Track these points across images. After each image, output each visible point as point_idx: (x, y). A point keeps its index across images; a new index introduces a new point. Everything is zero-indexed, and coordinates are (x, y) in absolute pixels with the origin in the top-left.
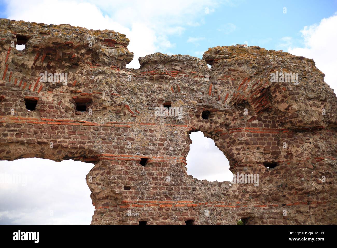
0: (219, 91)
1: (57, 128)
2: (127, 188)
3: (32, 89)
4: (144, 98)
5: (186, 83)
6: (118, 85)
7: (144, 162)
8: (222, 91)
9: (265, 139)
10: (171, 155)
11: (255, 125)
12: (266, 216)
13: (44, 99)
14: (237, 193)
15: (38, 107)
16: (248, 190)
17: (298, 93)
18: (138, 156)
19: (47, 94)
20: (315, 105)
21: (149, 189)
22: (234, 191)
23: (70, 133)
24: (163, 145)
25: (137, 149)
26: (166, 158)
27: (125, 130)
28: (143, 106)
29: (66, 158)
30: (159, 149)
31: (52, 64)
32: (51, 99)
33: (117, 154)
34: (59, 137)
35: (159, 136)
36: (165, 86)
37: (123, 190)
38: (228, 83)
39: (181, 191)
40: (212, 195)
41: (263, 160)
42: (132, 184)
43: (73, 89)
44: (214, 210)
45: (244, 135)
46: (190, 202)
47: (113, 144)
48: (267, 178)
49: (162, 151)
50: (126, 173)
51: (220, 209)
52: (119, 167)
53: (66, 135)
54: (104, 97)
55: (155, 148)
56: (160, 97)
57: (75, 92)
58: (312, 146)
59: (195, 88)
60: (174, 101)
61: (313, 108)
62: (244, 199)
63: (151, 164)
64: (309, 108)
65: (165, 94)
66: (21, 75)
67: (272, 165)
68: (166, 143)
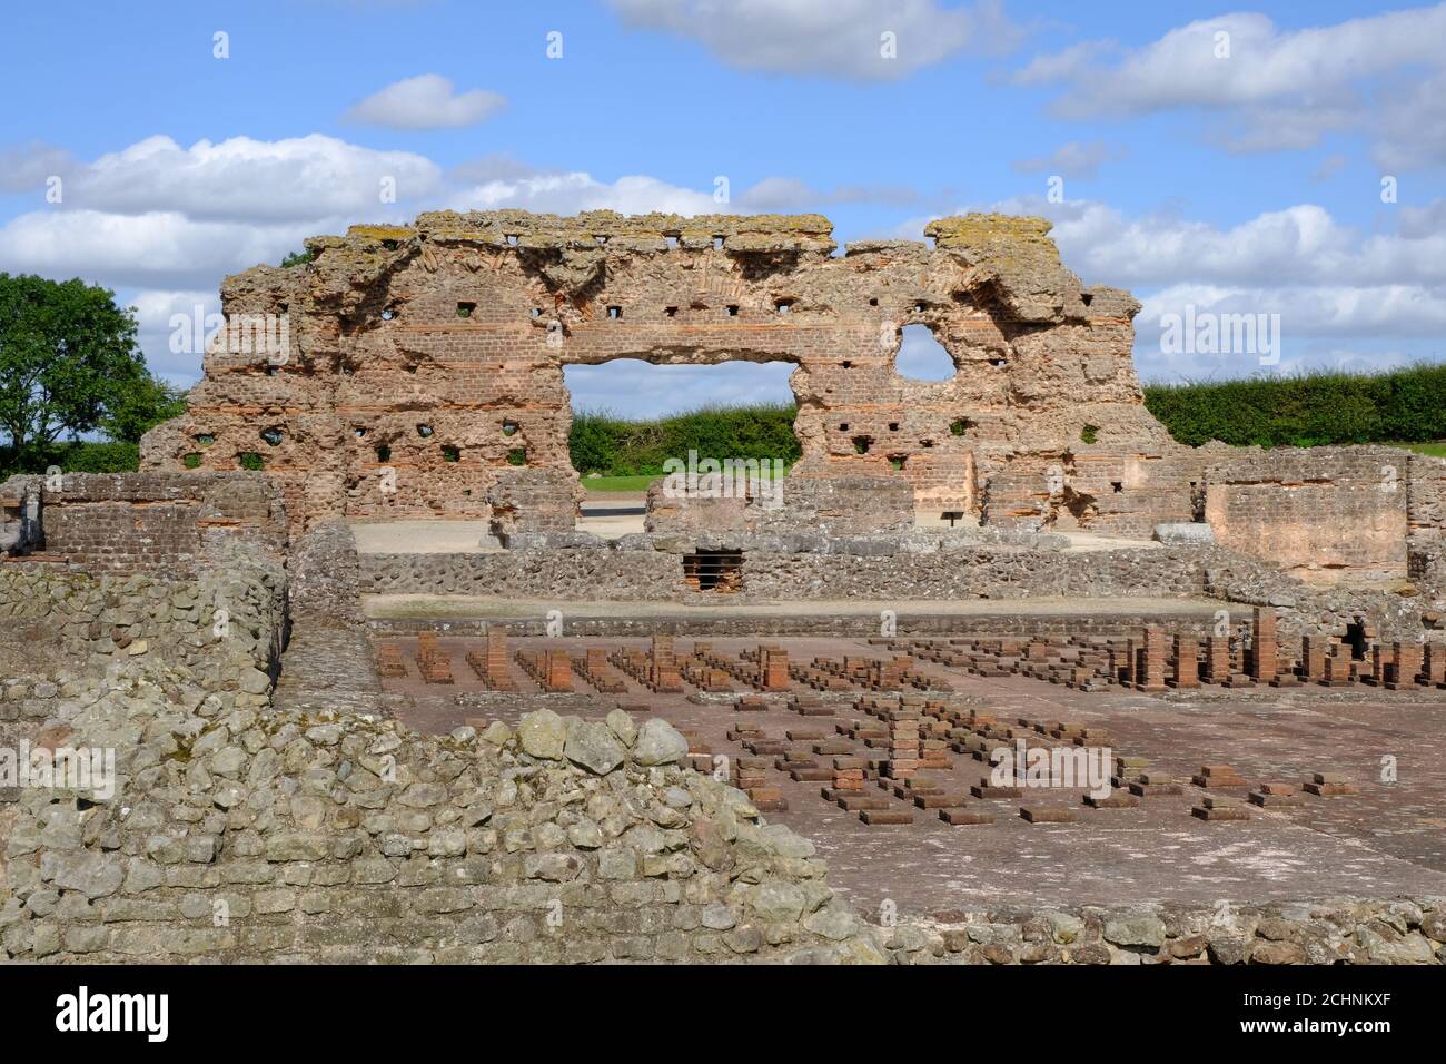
0: (936, 279)
1: (759, 334)
2: (829, 391)
3: (733, 294)
4: (849, 295)
5: (897, 274)
6: (821, 284)
7: (847, 364)
8: (940, 279)
9: (989, 335)
10: (875, 356)
11: (978, 319)
12: (982, 420)
13: (746, 305)
14: (952, 395)
15: (739, 312)
16: (967, 391)
17: (1018, 289)
18: (841, 359)
19: (746, 297)
20: (1041, 300)
21: (851, 392)
22: (948, 393)
23: (771, 338)
24: (866, 346)
25: (839, 352)
26: (870, 360)
27: (827, 332)
28: (848, 303)
29: (770, 360)
30: (862, 351)
31: (751, 266)
32: (751, 304)
33: (819, 358)
34: (762, 343)
35: (862, 336)
36: (872, 279)
37: (825, 393)
38: (948, 269)
39: (886, 394)
40: (922, 397)
41: (987, 357)
42: (834, 388)
43: (774, 292)
44: (922, 413)
45: (961, 331)
46: (895, 405)
47: (816, 347)
48: (993, 377)
49: (866, 353)
50: (828, 377)
51: (929, 412)
52: (820, 371)
53: (768, 340)
54: (804, 299)
55: (858, 350)
56: (867, 293)
57: (776, 295)
58: (1041, 344)
59: (908, 279)
60: (882, 297)
61: (1039, 304)
62: (961, 401)
63: (854, 366)
64: (1034, 304)
65: (872, 288)
66: (721, 279)
67: (995, 362)
68: (870, 344)
